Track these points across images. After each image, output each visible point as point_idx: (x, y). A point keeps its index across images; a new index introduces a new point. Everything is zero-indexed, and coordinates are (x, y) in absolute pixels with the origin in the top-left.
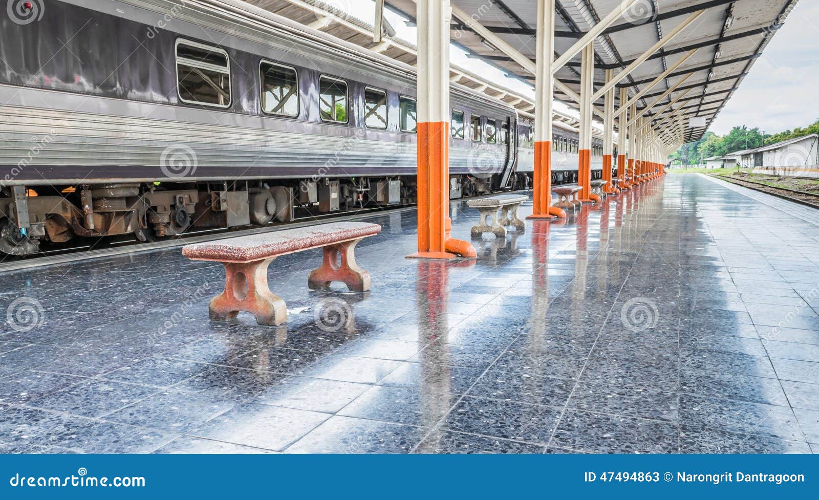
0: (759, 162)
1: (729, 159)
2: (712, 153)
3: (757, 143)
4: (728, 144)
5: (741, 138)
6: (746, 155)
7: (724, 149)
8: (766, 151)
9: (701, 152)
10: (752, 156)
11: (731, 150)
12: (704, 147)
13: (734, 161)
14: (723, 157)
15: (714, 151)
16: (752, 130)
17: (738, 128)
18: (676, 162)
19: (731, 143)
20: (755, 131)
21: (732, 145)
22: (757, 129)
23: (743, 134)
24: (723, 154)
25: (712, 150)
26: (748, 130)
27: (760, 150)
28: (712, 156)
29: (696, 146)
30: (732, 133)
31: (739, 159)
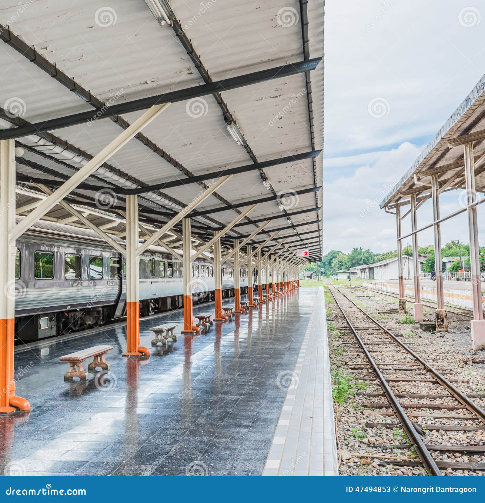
0: (371, 275)
1: (352, 271)
2: (341, 267)
3: (370, 261)
4: (351, 261)
5: (360, 257)
6: (363, 269)
7: (348, 264)
8: (375, 267)
9: (334, 266)
10: (367, 270)
11: (353, 265)
12: (335, 263)
13: (355, 273)
14: (349, 270)
15: (342, 265)
16: (366, 251)
17: (357, 249)
18: (315, 274)
19: (352, 260)
20: (368, 251)
21: (354, 262)
22: (369, 250)
23: (360, 254)
24: (348, 268)
25: (341, 265)
26: (363, 250)
27: (371, 266)
28: (341, 269)
29: (330, 261)
30: (353, 253)
31: (359, 272)
